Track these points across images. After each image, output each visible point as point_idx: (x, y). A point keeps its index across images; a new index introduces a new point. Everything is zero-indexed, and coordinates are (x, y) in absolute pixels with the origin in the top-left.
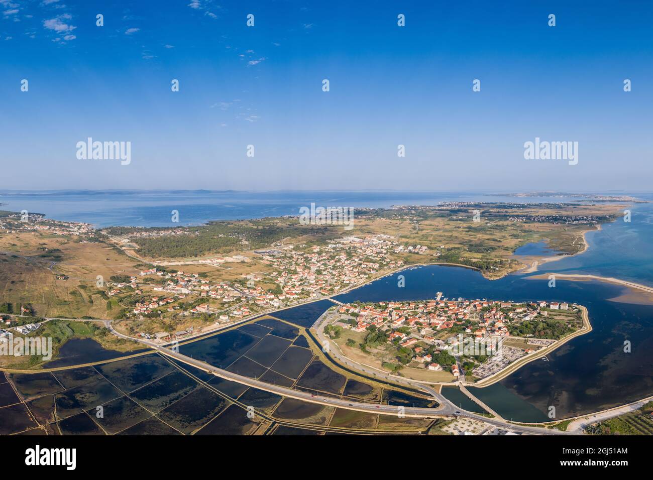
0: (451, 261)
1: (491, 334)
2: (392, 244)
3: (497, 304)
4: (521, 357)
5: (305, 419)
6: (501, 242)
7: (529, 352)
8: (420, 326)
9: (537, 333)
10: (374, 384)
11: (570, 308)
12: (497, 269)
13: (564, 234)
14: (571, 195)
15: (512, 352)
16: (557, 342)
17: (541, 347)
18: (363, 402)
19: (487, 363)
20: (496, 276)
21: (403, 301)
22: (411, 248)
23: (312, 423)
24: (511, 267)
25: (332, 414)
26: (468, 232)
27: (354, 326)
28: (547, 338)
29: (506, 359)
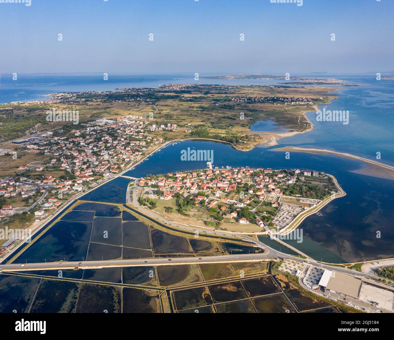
0: (203, 136)
1: (269, 194)
2: (144, 123)
3: (261, 170)
4: (301, 212)
5: (185, 280)
6: (235, 119)
7: (305, 208)
8: (212, 190)
9: (304, 194)
10: (210, 239)
11: (321, 176)
12: (245, 142)
13: (286, 114)
14: (276, 77)
15: (292, 208)
16: (322, 201)
17: (313, 205)
18: (213, 255)
19: (278, 216)
20: (247, 148)
21: (185, 171)
22: (163, 126)
23: (192, 282)
24: (255, 141)
25: (200, 271)
26: (203, 111)
27: (161, 196)
28: (313, 198)
29: (291, 214)
